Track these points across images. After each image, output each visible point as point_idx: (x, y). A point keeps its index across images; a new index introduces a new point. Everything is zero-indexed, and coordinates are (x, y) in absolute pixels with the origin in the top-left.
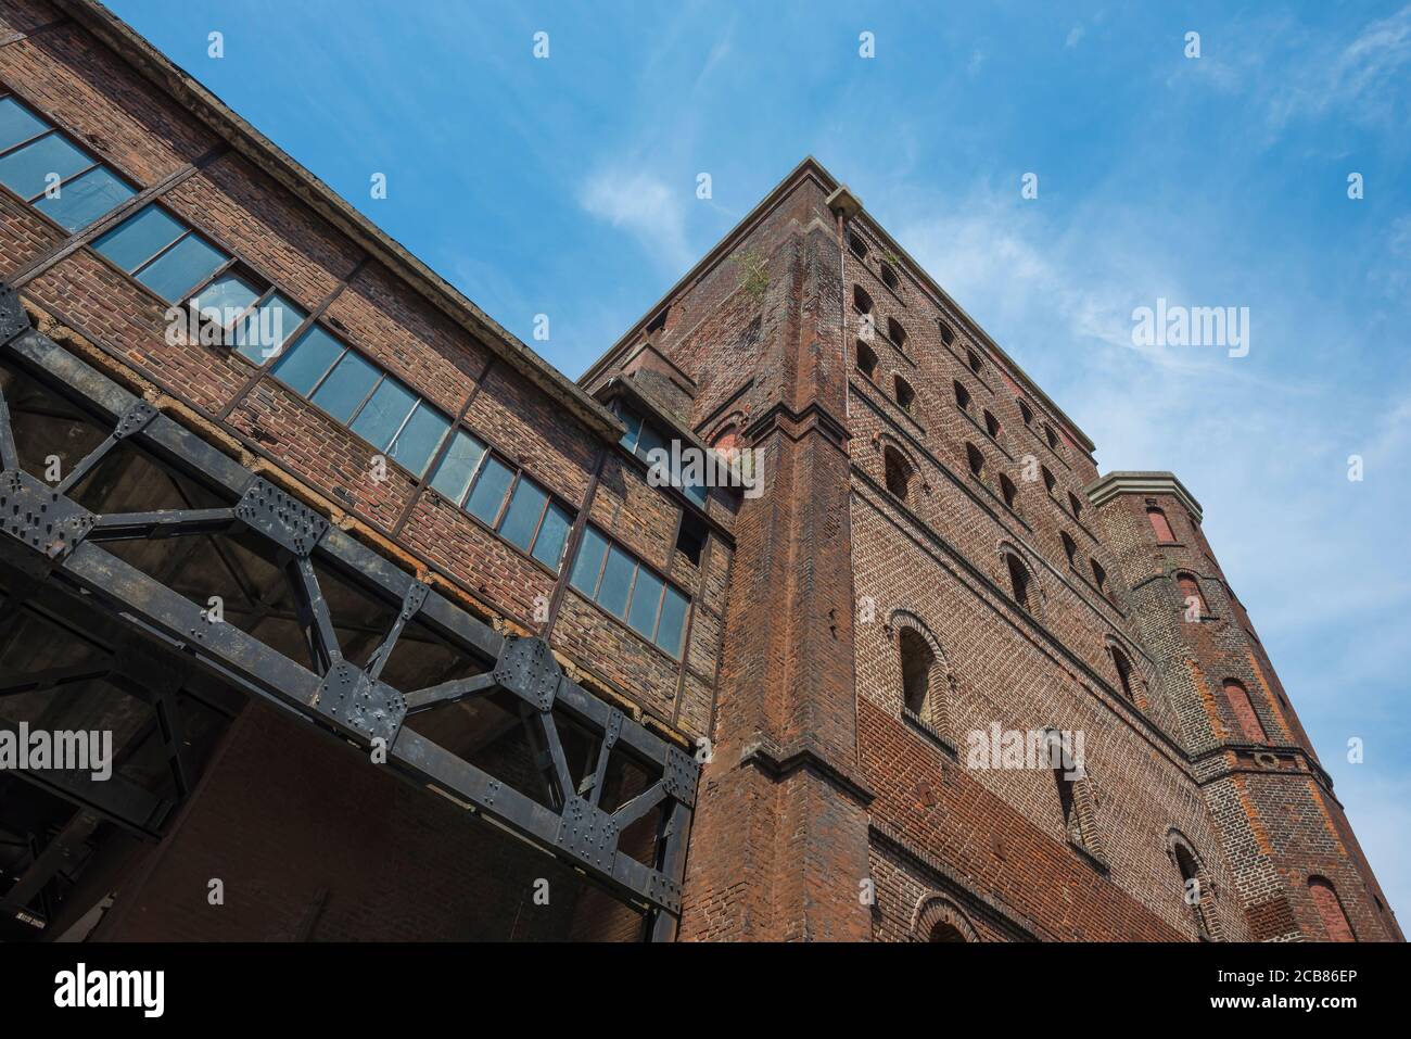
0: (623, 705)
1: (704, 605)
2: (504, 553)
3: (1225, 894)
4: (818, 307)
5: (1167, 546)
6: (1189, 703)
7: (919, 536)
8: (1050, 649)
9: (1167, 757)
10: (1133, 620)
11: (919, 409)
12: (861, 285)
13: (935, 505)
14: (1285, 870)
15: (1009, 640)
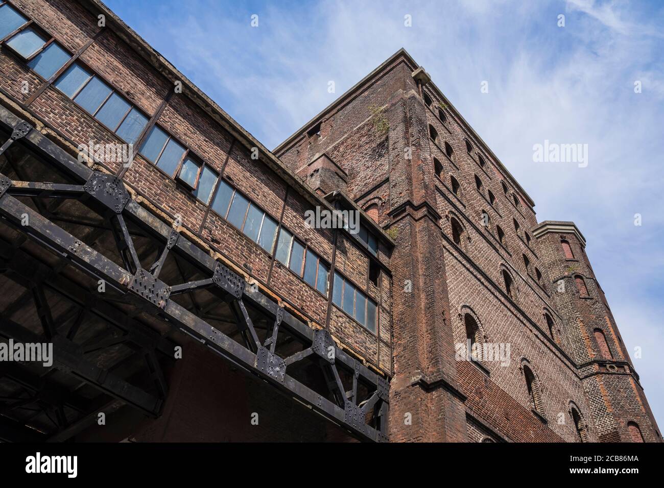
0: (359, 358)
1: (383, 307)
2: (307, 289)
3: (591, 430)
4: (420, 145)
5: (570, 261)
6: (578, 340)
7: (468, 266)
8: (521, 318)
9: (568, 367)
10: (553, 298)
11: (462, 194)
12: (432, 124)
13: (473, 248)
14: (617, 419)
15: (506, 315)
